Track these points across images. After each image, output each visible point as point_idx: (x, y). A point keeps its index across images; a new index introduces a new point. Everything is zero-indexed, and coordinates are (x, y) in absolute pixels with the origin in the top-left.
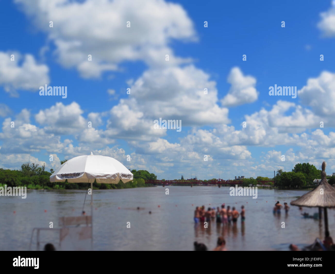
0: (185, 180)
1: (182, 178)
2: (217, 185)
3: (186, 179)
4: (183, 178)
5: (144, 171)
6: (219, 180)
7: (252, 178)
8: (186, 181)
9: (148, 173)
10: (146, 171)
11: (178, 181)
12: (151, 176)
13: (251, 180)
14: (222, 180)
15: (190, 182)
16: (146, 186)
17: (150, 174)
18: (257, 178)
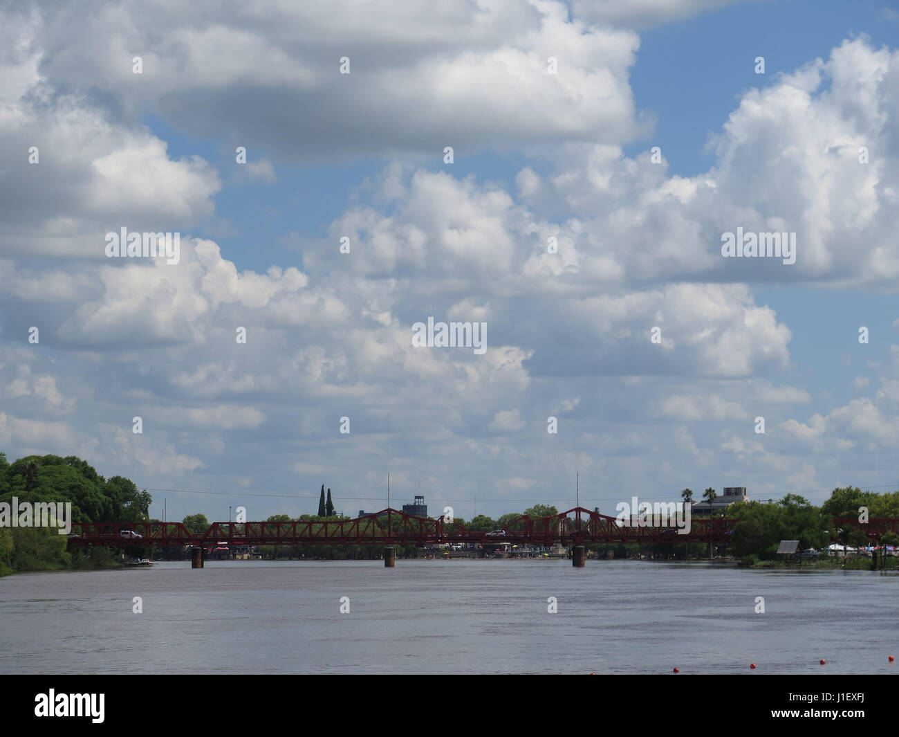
0: (343, 522)
1: (326, 507)
2: (562, 551)
3: (354, 515)
4: (330, 506)
5: (59, 461)
6: (572, 516)
7: (800, 500)
8: (347, 528)
9: (88, 472)
10: (73, 461)
11: (294, 523)
12: (107, 493)
13: (792, 510)
14: (595, 515)
15: (378, 530)
16: (77, 567)
17: (102, 479)
18: (828, 496)
